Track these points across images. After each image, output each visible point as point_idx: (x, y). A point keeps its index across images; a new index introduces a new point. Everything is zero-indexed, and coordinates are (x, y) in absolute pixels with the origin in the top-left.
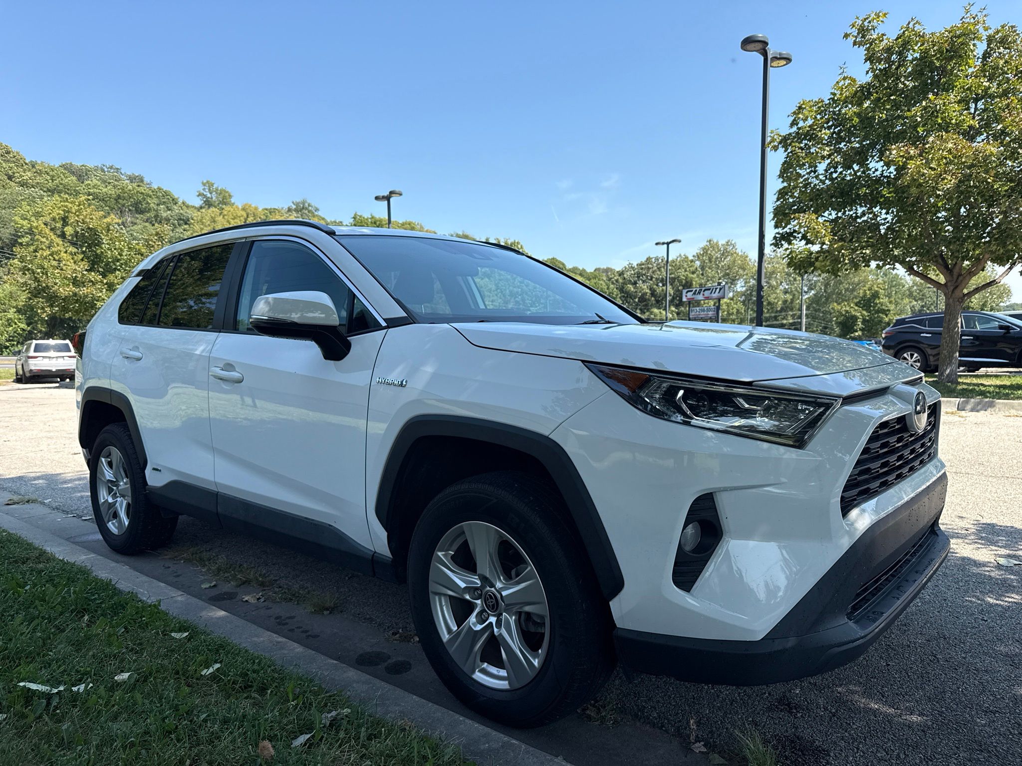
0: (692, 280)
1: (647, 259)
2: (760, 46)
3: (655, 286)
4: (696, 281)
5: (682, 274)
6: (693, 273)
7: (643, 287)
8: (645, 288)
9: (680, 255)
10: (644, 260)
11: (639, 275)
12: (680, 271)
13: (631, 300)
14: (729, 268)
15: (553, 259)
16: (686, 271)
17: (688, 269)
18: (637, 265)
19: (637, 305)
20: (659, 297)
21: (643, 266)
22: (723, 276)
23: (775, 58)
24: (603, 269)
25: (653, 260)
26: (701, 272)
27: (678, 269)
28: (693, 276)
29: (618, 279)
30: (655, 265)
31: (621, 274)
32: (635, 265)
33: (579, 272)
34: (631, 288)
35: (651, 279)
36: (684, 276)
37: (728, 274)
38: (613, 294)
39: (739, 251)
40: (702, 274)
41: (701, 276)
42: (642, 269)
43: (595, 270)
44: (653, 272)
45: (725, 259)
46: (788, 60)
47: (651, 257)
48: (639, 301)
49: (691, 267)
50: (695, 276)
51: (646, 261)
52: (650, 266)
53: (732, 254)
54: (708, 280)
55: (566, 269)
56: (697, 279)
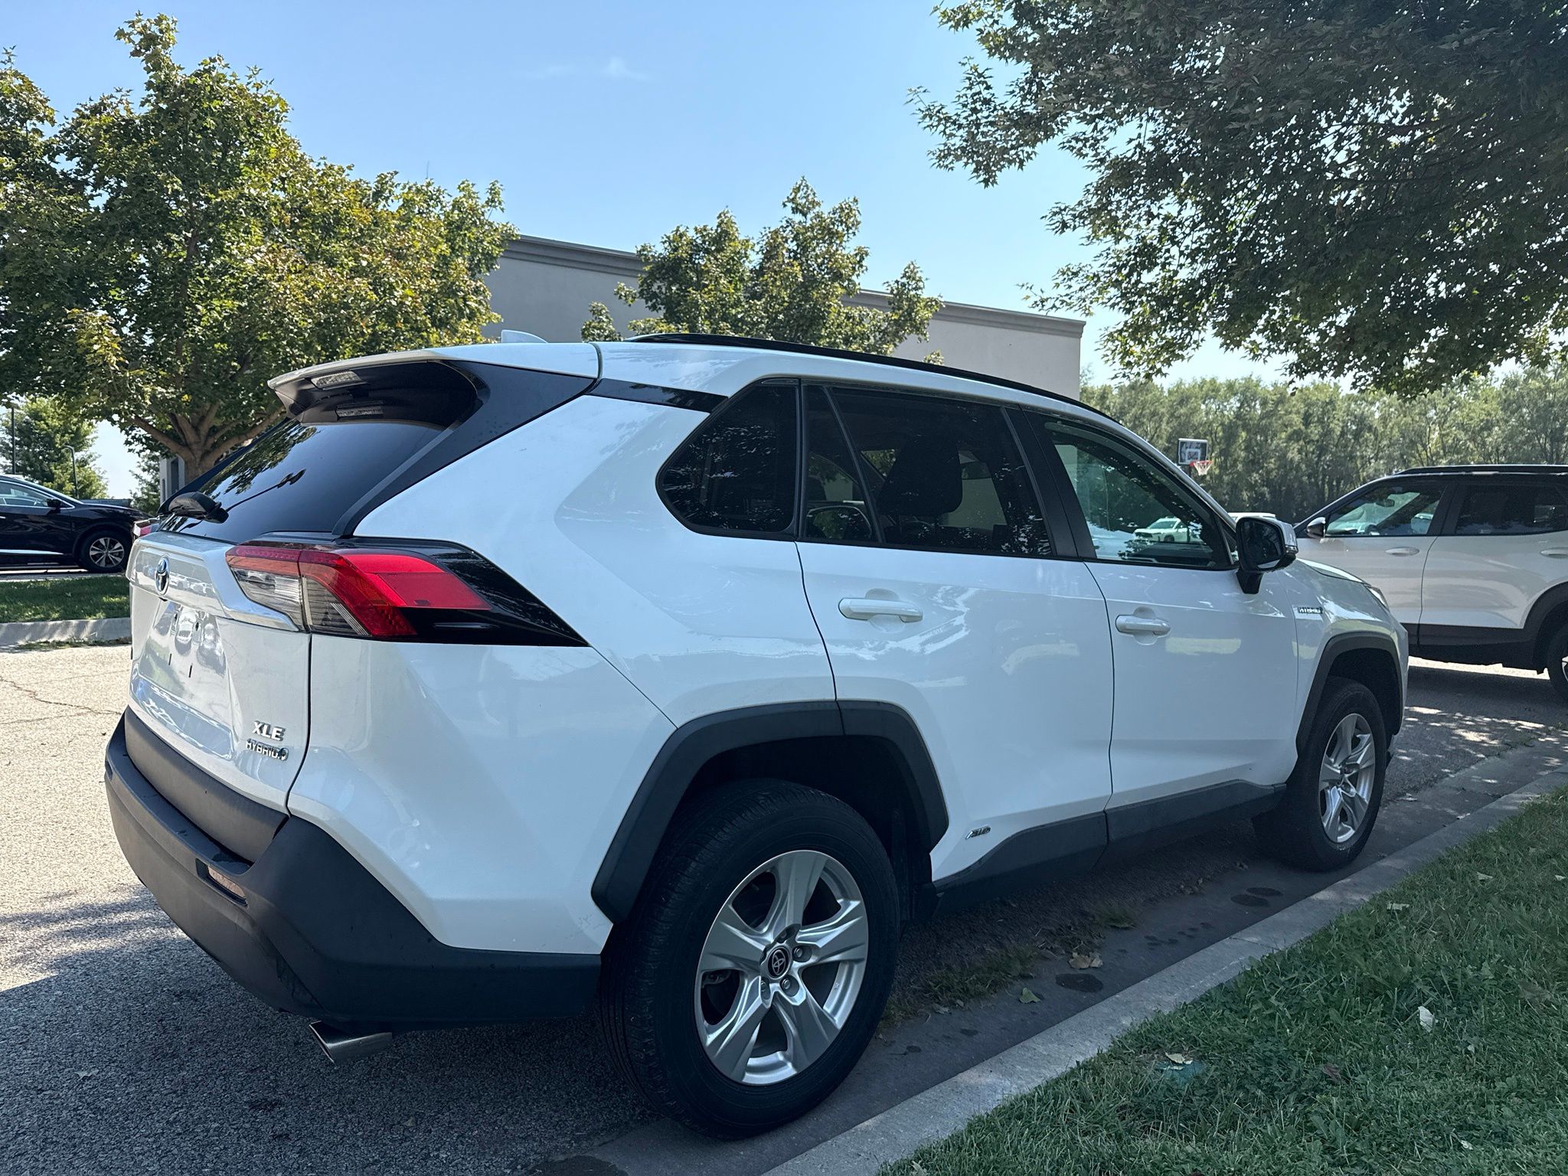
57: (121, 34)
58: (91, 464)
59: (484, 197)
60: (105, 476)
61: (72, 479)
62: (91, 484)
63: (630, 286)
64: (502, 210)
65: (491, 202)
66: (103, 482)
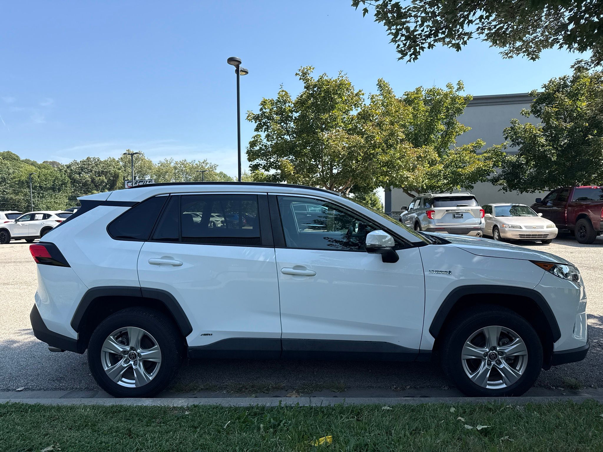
0: (118, 174)
1: (88, 158)
2: (236, 63)
3: (94, 176)
4: (121, 175)
5: (112, 169)
6: (119, 169)
7: (86, 176)
8: (87, 177)
9: (110, 158)
10: (85, 159)
11: (82, 169)
12: (110, 167)
13: (77, 185)
14: (141, 168)
15: (8, 152)
16: (114, 167)
17: (116, 167)
18: (80, 162)
19: (81, 188)
20: (97, 184)
21: (85, 163)
22: (137, 172)
23: (242, 71)
24: (50, 162)
25: (92, 159)
26: (124, 169)
27: (109, 166)
28: (119, 171)
29: (66, 170)
30: (93, 162)
31: (69, 167)
32: (78, 161)
33: (31, 163)
34: (77, 176)
35: (91, 172)
36: (113, 171)
37: (140, 172)
38: (65, 180)
39: (146, 158)
40: (125, 171)
41: (124, 172)
42: (84, 164)
43: (44, 162)
44: (93, 167)
45: (137, 162)
46: (247, 73)
47: (90, 157)
48: (82, 185)
49: (117, 165)
50: (120, 171)
51: (87, 160)
52: (90, 163)
53: (142, 160)
54: (129, 174)
55: (20, 160)
56: (122, 173)
57: (297, 74)
58: (377, 194)
59: (456, 87)
60: (380, 198)
61: (371, 200)
62: (376, 201)
63: (527, 108)
64: (464, 90)
65: (459, 89)
66: (379, 200)
